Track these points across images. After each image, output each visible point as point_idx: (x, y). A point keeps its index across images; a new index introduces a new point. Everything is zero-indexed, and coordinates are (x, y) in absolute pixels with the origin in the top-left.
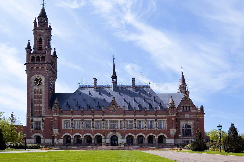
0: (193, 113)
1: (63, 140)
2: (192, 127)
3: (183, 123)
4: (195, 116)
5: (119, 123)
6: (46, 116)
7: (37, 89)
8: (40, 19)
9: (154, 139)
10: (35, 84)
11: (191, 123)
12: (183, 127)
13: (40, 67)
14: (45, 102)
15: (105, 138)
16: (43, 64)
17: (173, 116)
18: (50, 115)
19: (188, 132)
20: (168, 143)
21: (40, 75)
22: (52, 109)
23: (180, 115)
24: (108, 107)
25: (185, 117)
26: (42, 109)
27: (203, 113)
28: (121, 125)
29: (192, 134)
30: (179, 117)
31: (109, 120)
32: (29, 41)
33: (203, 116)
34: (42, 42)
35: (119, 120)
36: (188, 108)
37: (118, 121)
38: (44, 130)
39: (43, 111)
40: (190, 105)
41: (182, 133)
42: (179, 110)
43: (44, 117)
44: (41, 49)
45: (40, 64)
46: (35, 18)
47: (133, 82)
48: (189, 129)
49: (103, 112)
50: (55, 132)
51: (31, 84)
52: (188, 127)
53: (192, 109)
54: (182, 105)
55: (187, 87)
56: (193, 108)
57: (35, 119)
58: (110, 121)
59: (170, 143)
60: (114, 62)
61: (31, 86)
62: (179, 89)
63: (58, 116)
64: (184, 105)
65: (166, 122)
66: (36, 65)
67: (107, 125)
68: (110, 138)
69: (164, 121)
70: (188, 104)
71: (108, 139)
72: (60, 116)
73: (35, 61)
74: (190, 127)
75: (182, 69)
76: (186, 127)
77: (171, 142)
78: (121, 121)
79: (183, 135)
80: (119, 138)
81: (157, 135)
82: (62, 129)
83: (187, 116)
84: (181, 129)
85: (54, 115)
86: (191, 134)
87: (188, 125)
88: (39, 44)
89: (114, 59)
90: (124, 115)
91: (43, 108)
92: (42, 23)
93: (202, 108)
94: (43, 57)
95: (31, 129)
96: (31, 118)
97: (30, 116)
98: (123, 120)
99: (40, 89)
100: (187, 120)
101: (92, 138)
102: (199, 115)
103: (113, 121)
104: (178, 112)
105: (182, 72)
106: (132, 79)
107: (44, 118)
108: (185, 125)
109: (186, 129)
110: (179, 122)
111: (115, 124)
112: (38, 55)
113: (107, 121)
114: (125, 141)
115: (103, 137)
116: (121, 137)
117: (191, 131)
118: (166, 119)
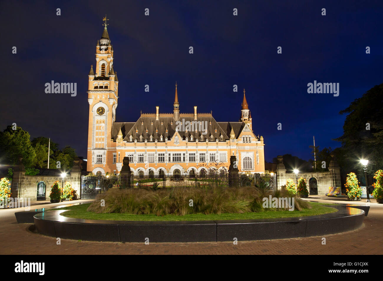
0: (253, 145)
2: (252, 159)
3: (243, 155)
4: (255, 148)
5: (182, 156)
7: (99, 119)
8: (102, 41)
10: (98, 114)
11: (251, 155)
12: (244, 160)
13: (103, 96)
14: (107, 134)
15: (168, 172)
16: (106, 92)
17: (233, 148)
18: (113, 148)
19: (249, 164)
21: (103, 104)
22: (115, 141)
23: (240, 147)
24: (172, 139)
25: (246, 149)
27: (262, 145)
28: (184, 158)
30: (240, 149)
31: (172, 153)
35: (182, 152)
36: (248, 139)
37: (180, 154)
41: (242, 166)
42: (239, 141)
43: (106, 150)
45: (104, 92)
48: (250, 161)
49: (166, 144)
50: (118, 166)
51: (93, 114)
52: (248, 160)
56: (253, 139)
57: (97, 152)
58: (174, 154)
61: (93, 115)
64: (244, 136)
65: (227, 155)
66: (99, 93)
67: (170, 158)
68: (173, 172)
69: (225, 153)
70: (248, 135)
72: (124, 149)
73: (98, 89)
74: (251, 159)
76: (246, 160)
78: (184, 154)
79: (244, 168)
81: (218, 168)
83: (247, 147)
84: (242, 161)
85: (117, 148)
86: (251, 167)
87: (248, 158)
88: (102, 69)
90: (187, 147)
91: (105, 140)
92: (105, 47)
93: (262, 140)
95: (92, 164)
98: (185, 152)
99: (102, 119)
100: (248, 151)
101: (155, 172)
104: (239, 143)
108: (246, 157)
109: (246, 162)
110: (240, 154)
111: (178, 157)
112: (101, 82)
113: (170, 155)
115: (166, 171)
117: (251, 163)
118: (227, 152)
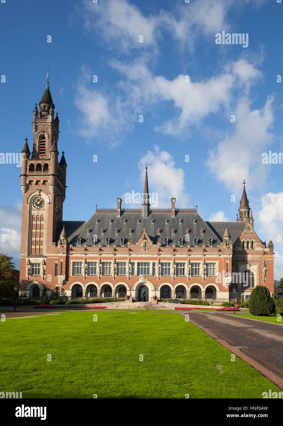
0: (257, 253)
1: (71, 291)
2: (255, 274)
3: (242, 268)
4: (261, 258)
5: (151, 266)
6: (48, 256)
7: (36, 215)
8: (42, 105)
9: (199, 291)
10: (35, 207)
11: (254, 268)
13: (42, 181)
14: (48, 234)
15: (130, 290)
16: (45, 175)
18: (55, 255)
20: (220, 299)
22: (57, 245)
25: (247, 259)
26: (43, 245)
27: (272, 253)
28: (154, 269)
29: (255, 284)
30: (238, 259)
31: (136, 261)
32: (26, 140)
33: (273, 258)
34: (45, 142)
35: (151, 262)
36: (250, 245)
37: (148, 264)
39: (44, 247)
40: (254, 241)
42: (237, 248)
43: (46, 257)
44: (44, 153)
45: (42, 175)
46: (36, 104)
47: (173, 204)
48: (251, 277)
49: (130, 250)
50: (60, 279)
51: (29, 207)
52: (249, 274)
53: (256, 245)
54: (242, 240)
55: (250, 211)
57: (33, 260)
58: (139, 264)
59: (223, 299)
60: (147, 172)
61: (29, 209)
62: (238, 214)
63: (65, 255)
64: (245, 240)
65: (218, 266)
66: (36, 177)
67: (133, 269)
68: (137, 290)
69: (214, 264)
71: (135, 292)
72: (68, 255)
73: (35, 172)
74: (253, 274)
75: (244, 183)
77: (225, 296)
78: (154, 264)
80: (150, 289)
81: (204, 285)
82: (71, 275)
85: (59, 255)
88: (41, 144)
89: (147, 168)
90: (159, 254)
91: (44, 243)
92: (46, 113)
93: (271, 245)
94: (46, 166)
95: (26, 276)
96: (27, 259)
97: (26, 255)
98: (156, 261)
99: (40, 215)
100: (249, 263)
101: (113, 289)
102: (266, 256)
103: (142, 263)
104: (237, 250)
105: (244, 189)
106: (172, 199)
107: (45, 259)
108: (246, 271)
110: (237, 267)
111: (145, 268)
112: (39, 162)
113: (133, 264)
114: (158, 294)
115: (128, 288)
116: (153, 289)
117: (253, 280)
118: (217, 262)
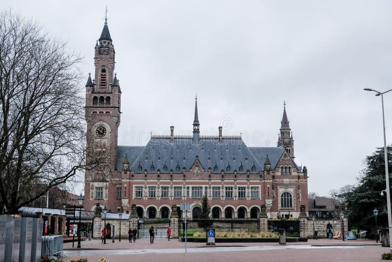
0: (294, 177)
3: (281, 191)
4: (296, 181)
5: (204, 190)
7: (99, 143)
8: (102, 41)
9: (245, 212)
10: (98, 135)
11: (291, 190)
12: (282, 196)
13: (104, 112)
14: (110, 161)
16: (108, 107)
17: (268, 181)
18: (118, 180)
19: (288, 202)
21: (104, 123)
23: (277, 180)
24: (191, 169)
25: (284, 183)
27: (306, 177)
28: (206, 193)
29: (293, 205)
30: (277, 183)
31: (191, 186)
32: (90, 74)
33: (307, 181)
34: (105, 75)
35: (204, 186)
36: (288, 170)
37: (201, 187)
38: (107, 199)
40: (290, 166)
41: (280, 205)
42: (276, 173)
43: (108, 182)
44: (105, 85)
45: (105, 107)
46: (97, 40)
47: (220, 132)
48: (289, 198)
49: (184, 176)
50: (123, 202)
51: (92, 136)
52: (288, 196)
54: (281, 166)
56: (293, 170)
57: (96, 184)
58: (193, 188)
63: (128, 180)
64: (283, 166)
65: (260, 190)
66: (99, 108)
67: (188, 192)
68: (192, 211)
69: (258, 187)
70: (288, 165)
71: (190, 213)
72: (131, 181)
73: (98, 104)
74: (291, 196)
76: (285, 196)
78: (206, 188)
79: (282, 206)
81: (249, 207)
82: (133, 199)
83: (286, 181)
84: (280, 198)
85: (123, 180)
86: (291, 206)
87: (288, 193)
88: (102, 77)
89: (196, 99)
90: (210, 180)
93: (305, 171)
94: (108, 98)
95: (91, 199)
96: (91, 184)
97: (90, 180)
98: (208, 186)
99: (103, 143)
100: (287, 186)
101: (169, 210)
102: (301, 180)
103: (196, 187)
106: (219, 127)
107: (108, 184)
108: (285, 193)
109: (285, 199)
110: (277, 189)
111: (198, 192)
112: (102, 95)
113: (188, 188)
117: (291, 201)
118: (260, 186)
